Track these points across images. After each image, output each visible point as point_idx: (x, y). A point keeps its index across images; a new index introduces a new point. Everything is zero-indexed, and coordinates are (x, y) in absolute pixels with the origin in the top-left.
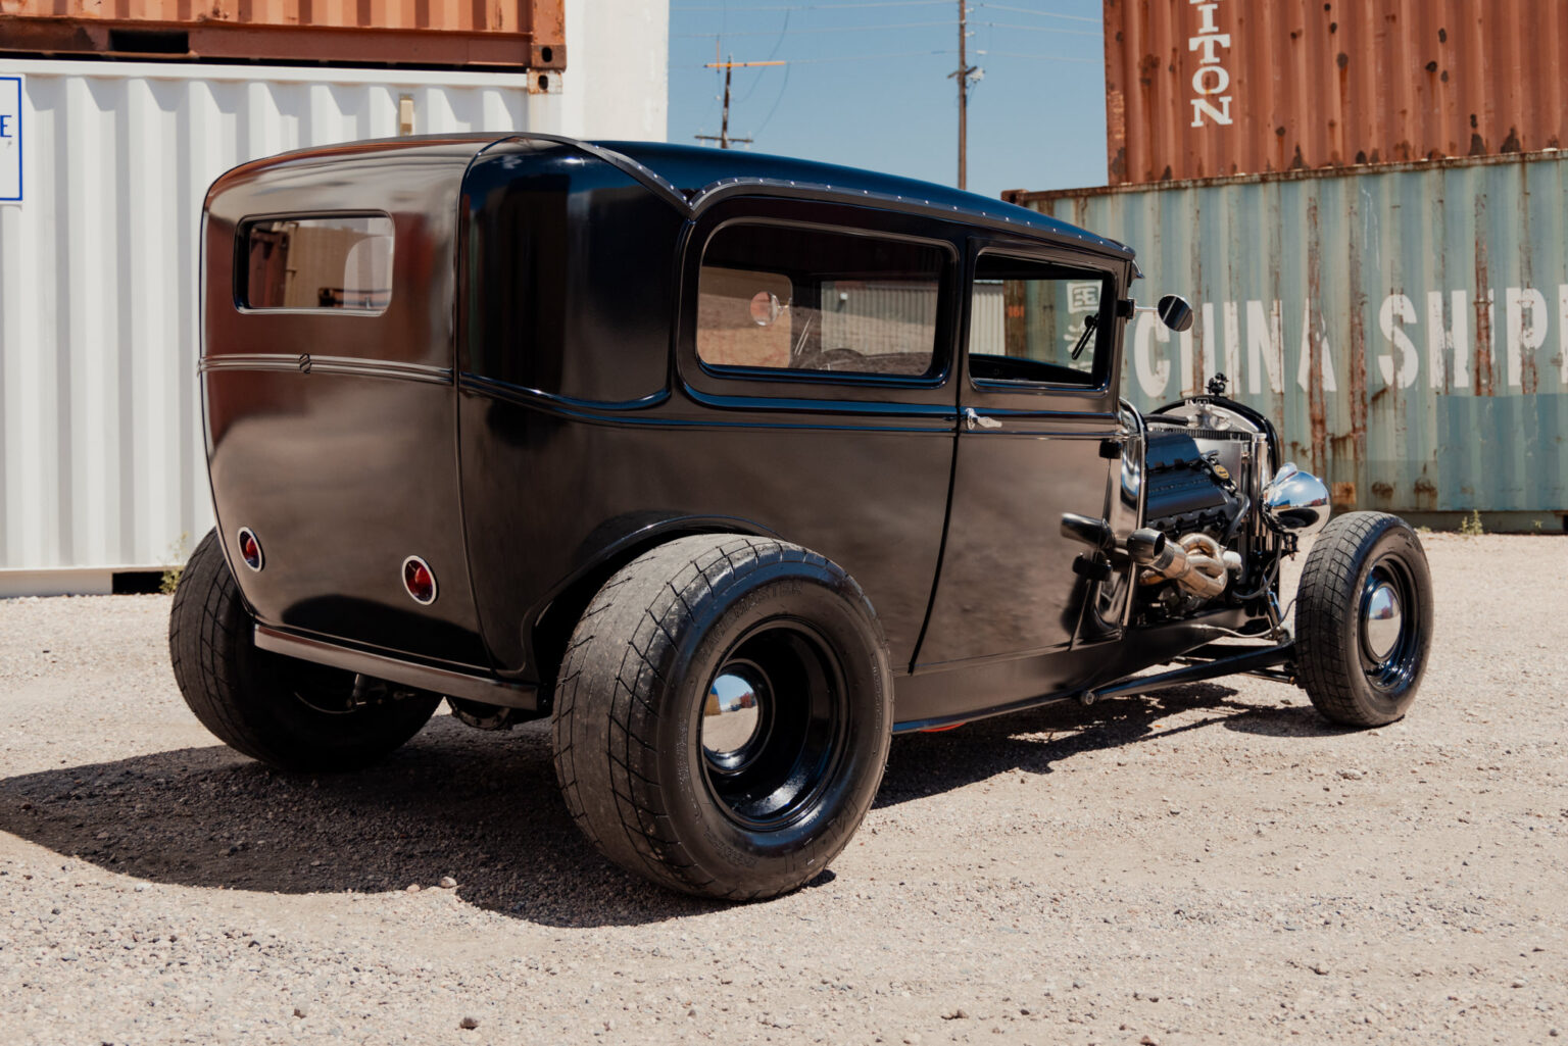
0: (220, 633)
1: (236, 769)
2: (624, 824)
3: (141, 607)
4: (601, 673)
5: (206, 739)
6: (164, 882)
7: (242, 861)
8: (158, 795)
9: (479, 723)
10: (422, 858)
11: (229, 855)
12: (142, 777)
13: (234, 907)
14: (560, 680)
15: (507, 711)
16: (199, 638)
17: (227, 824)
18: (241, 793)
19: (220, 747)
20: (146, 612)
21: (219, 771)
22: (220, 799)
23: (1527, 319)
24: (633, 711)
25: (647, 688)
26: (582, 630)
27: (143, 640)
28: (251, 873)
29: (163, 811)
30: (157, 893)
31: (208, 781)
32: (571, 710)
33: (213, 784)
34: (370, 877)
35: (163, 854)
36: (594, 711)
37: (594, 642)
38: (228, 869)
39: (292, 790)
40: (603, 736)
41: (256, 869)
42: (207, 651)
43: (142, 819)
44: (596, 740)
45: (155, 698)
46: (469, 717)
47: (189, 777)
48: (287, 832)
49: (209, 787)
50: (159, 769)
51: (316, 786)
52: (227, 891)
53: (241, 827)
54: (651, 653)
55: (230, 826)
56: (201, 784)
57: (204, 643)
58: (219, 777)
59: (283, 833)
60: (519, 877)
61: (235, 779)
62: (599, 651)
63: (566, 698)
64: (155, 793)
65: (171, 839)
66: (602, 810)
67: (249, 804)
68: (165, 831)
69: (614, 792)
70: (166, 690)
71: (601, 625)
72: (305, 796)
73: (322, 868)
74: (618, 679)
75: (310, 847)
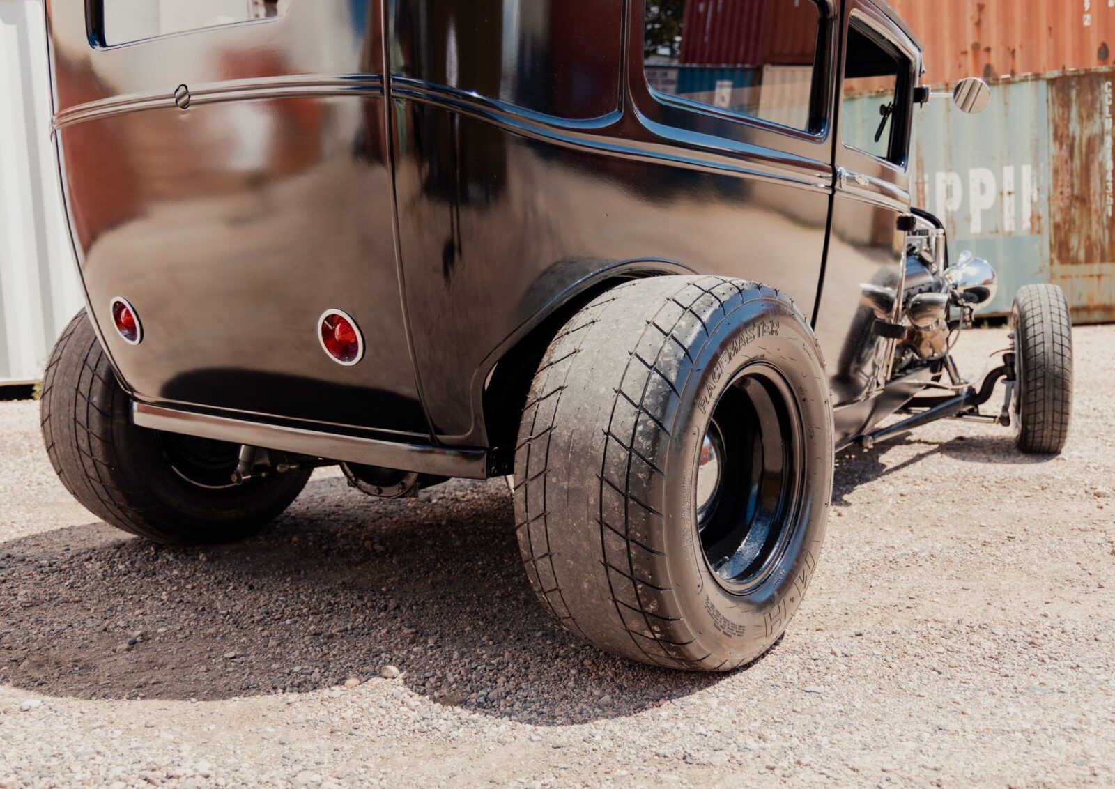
0: (95, 415)
1: (119, 546)
2: (615, 601)
3: (19, 410)
4: (583, 428)
5: (83, 516)
6: (56, 694)
7: (144, 657)
8: (42, 579)
9: (380, 491)
10: (342, 637)
11: (128, 650)
12: (24, 560)
13: (146, 726)
14: (522, 439)
15: (413, 477)
16: (72, 421)
17: (119, 608)
18: (129, 572)
19: (99, 523)
20: (22, 413)
21: (102, 550)
22: (108, 579)
23: (949, 192)
24: (632, 470)
25: (649, 443)
26: (543, 382)
27: (21, 433)
28: (159, 675)
29: (48, 598)
30: (49, 713)
31: (93, 560)
32: (544, 473)
33: (99, 563)
34: (297, 669)
35: (53, 653)
36: (577, 473)
37: (566, 394)
38: (130, 668)
39: (181, 565)
40: (592, 501)
41: (162, 665)
42: (82, 434)
43: (25, 608)
44: (582, 506)
45: (34, 480)
46: (369, 486)
47: (72, 557)
48: (187, 615)
49: (94, 566)
50: (41, 550)
51: (204, 559)
52: (134, 702)
53: (137, 612)
54: (648, 401)
55: (123, 611)
56: (85, 563)
57: (78, 425)
58: (103, 555)
59: (183, 617)
60: (462, 655)
61: (120, 556)
62: (576, 404)
63: (534, 459)
64: (38, 577)
65: (60, 633)
66: (586, 585)
67: (139, 583)
68: (52, 623)
69: (606, 565)
70: (43, 473)
71: (571, 375)
72: (196, 571)
73: (239, 660)
74: (608, 433)
75: (217, 632)
